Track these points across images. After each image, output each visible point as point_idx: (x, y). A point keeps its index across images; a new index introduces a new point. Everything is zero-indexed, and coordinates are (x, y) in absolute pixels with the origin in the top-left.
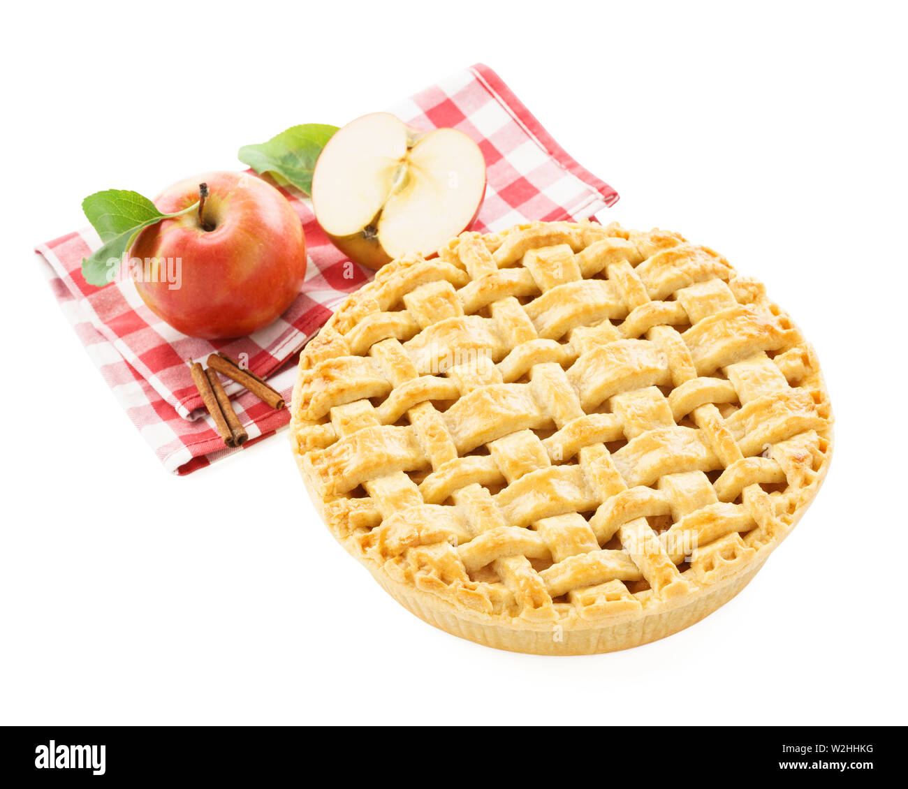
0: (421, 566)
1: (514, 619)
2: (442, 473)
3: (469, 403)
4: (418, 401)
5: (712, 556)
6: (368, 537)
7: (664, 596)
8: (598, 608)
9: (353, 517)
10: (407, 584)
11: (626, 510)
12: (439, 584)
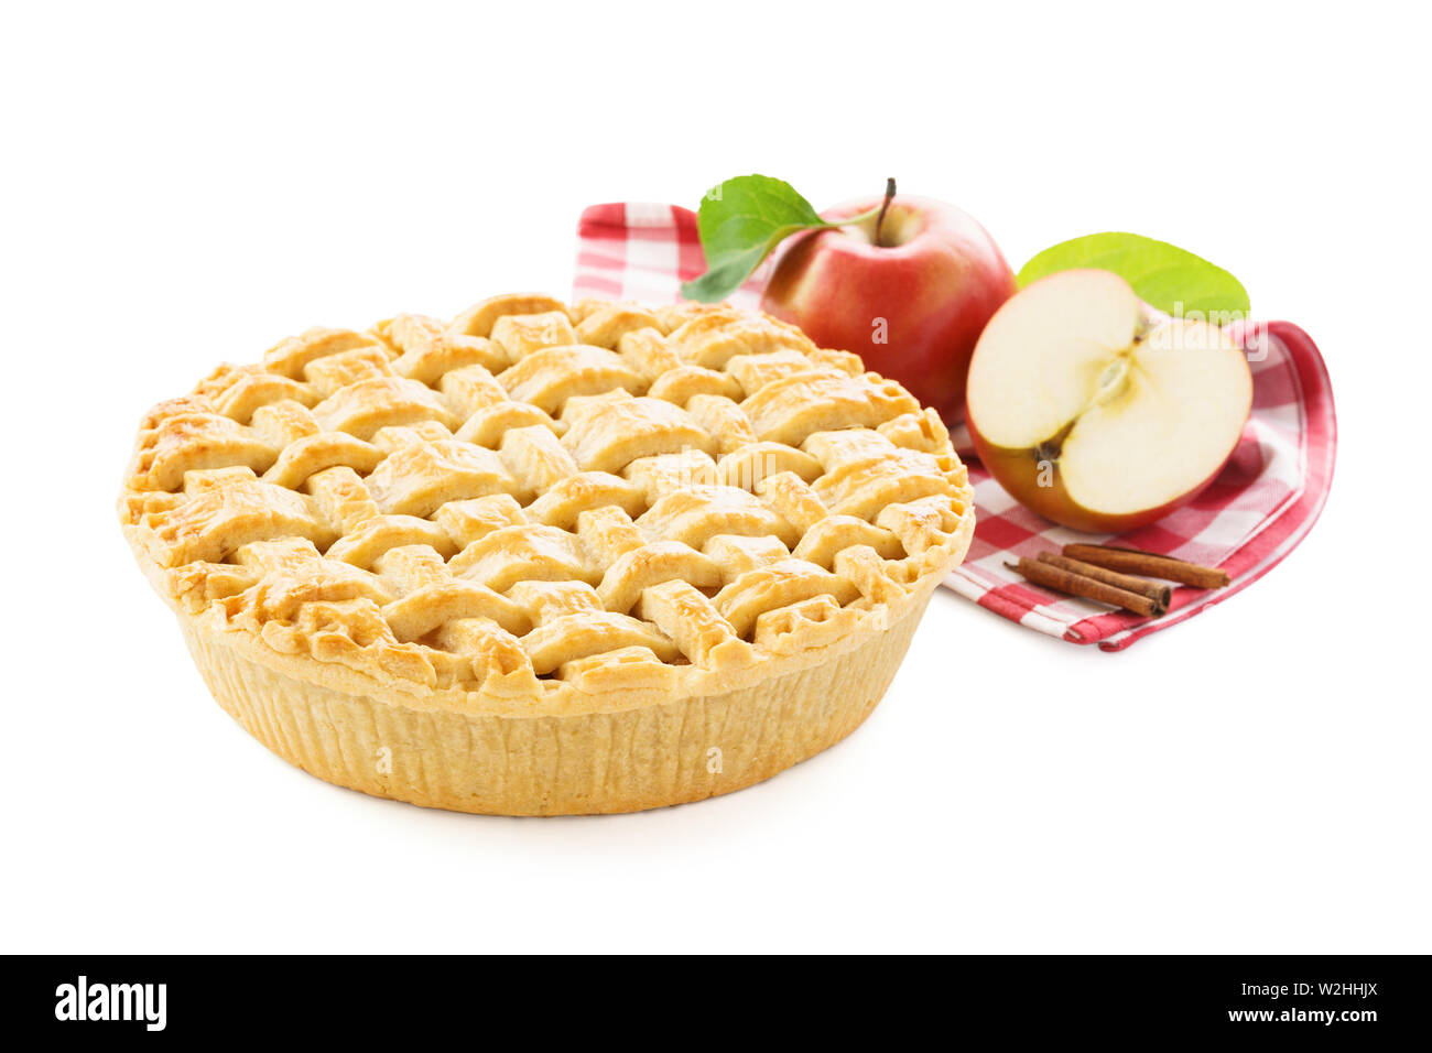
0: (321, 623)
1: (471, 693)
2: (358, 533)
3: (403, 460)
4: (324, 463)
5: (788, 616)
6: (236, 600)
7: (712, 660)
8: (607, 671)
9: (213, 580)
10: (297, 655)
11: (651, 566)
12: (351, 645)
